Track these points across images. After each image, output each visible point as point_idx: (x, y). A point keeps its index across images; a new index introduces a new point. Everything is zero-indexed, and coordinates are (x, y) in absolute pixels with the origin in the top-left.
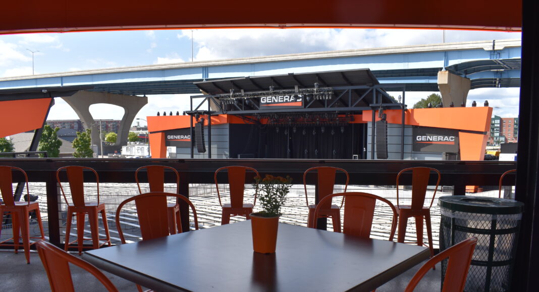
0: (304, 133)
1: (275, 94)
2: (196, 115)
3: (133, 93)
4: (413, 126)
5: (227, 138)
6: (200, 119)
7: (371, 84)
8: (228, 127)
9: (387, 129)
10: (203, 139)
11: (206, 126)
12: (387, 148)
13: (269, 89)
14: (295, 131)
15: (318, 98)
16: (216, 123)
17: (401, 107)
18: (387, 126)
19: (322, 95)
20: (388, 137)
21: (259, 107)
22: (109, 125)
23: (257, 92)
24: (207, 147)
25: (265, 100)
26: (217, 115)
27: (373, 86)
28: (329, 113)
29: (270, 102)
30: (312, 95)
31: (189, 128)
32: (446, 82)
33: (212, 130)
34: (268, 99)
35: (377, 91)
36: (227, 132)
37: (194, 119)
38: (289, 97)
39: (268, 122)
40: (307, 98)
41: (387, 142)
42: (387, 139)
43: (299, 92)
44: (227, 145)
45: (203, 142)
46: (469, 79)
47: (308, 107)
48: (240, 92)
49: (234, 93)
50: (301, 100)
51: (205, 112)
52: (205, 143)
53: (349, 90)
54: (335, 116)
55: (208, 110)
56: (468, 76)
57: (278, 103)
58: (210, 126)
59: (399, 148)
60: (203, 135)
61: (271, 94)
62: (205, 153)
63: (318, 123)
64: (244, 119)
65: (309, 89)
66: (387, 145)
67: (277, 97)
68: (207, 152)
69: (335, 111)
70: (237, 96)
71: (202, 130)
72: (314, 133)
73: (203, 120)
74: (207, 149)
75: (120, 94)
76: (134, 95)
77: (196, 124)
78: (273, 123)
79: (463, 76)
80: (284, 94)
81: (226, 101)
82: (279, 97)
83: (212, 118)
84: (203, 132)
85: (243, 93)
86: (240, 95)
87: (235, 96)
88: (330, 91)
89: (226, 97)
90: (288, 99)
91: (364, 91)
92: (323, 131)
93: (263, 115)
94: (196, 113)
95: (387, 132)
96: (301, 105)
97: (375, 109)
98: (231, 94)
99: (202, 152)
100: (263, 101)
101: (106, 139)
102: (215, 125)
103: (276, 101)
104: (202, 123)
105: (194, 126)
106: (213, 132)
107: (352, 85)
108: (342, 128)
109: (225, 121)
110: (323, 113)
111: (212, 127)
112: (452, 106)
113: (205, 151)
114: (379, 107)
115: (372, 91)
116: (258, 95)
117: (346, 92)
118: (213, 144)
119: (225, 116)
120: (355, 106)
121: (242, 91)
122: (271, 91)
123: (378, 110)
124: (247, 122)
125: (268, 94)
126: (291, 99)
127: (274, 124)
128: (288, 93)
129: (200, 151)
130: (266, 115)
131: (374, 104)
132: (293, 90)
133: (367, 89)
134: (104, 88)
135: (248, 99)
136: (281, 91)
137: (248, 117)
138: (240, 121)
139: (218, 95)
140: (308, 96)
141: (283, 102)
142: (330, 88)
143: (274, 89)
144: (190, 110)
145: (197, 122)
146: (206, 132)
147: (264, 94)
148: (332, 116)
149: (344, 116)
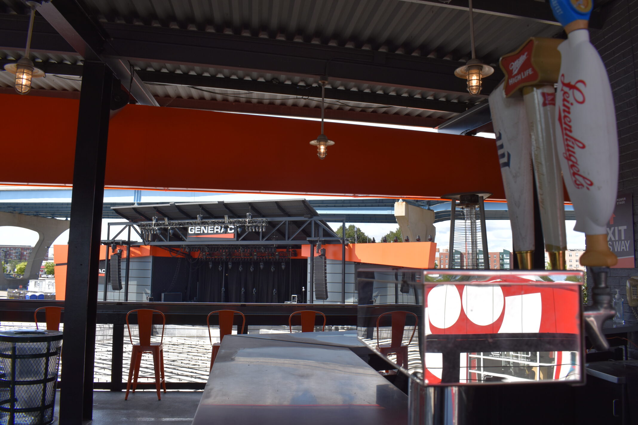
0: (240, 269)
1: (203, 224)
2: (112, 245)
3: (53, 215)
4: (355, 262)
5: (149, 274)
6: (118, 250)
7: (309, 216)
8: (151, 260)
9: (325, 266)
10: (119, 274)
11: (124, 258)
12: (326, 287)
13: (196, 218)
14: (230, 266)
15: (250, 230)
16: (138, 256)
17: (341, 241)
18: (325, 263)
19: (255, 227)
20: (327, 275)
21: (186, 238)
22: (25, 253)
23: (183, 221)
24: (123, 283)
25: (193, 230)
26: (139, 246)
27: (311, 217)
28: (266, 246)
29: (199, 232)
30: (244, 226)
31: (105, 260)
32: (403, 214)
33: (131, 264)
34: (196, 230)
35: (316, 223)
36: (150, 266)
37: (111, 249)
38: (219, 227)
39: (199, 255)
40: (239, 230)
41: (326, 280)
42: (326, 277)
43: (231, 223)
44: (149, 282)
45: (120, 277)
46: (433, 211)
47: (242, 240)
48: (164, 220)
49: (157, 221)
50: (233, 231)
51: (124, 242)
52: (122, 278)
53: (286, 221)
54: (273, 250)
55: (127, 240)
56: (432, 207)
57: (208, 234)
58: (128, 259)
59: (339, 287)
60: (119, 269)
61: (199, 224)
62: (121, 291)
63: (255, 257)
64: (170, 251)
65: (241, 220)
66: (326, 284)
67: (207, 227)
68: (123, 290)
69: (273, 245)
70: (161, 224)
71: (119, 262)
72: (252, 269)
73: (121, 251)
74: (123, 286)
75: (35, 216)
76: (53, 218)
77: (112, 256)
78: (204, 257)
79: (427, 208)
80: (214, 224)
81: (147, 231)
82: (209, 227)
83: (131, 249)
84: (119, 266)
85: (166, 221)
86: (164, 223)
87: (158, 225)
88: (263, 222)
89: (147, 225)
90: (219, 230)
91: (303, 222)
92: (262, 267)
93: (192, 247)
94: (112, 243)
95: (325, 270)
96: (233, 237)
97: (313, 243)
98: (154, 222)
99: (117, 290)
100: (191, 231)
101: (16, 270)
102: (134, 258)
103: (206, 232)
104: (120, 255)
105: (110, 258)
106: (132, 265)
107: (289, 216)
108: (282, 264)
109: (148, 254)
110: (259, 246)
111: (130, 260)
112: (418, 240)
113: (121, 288)
114: (317, 241)
115: (310, 223)
116: (185, 224)
117: (283, 224)
118: (131, 280)
119: (148, 247)
120: (292, 240)
121: (166, 219)
122: (199, 220)
123: (316, 245)
124: (174, 255)
125: (196, 224)
126: (222, 231)
127: (206, 258)
128: (218, 223)
129: (115, 289)
130: (196, 248)
131: (313, 238)
132: (223, 220)
133: (306, 221)
134: (14, 208)
135: (172, 229)
136: (210, 221)
137: (176, 249)
138: (166, 254)
139: (140, 223)
140: (240, 227)
141: (214, 234)
142: (264, 219)
143: (203, 218)
144: (106, 239)
145: (113, 254)
146: (123, 266)
147: (191, 224)
148: (270, 251)
149: (285, 250)
